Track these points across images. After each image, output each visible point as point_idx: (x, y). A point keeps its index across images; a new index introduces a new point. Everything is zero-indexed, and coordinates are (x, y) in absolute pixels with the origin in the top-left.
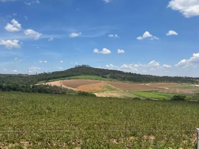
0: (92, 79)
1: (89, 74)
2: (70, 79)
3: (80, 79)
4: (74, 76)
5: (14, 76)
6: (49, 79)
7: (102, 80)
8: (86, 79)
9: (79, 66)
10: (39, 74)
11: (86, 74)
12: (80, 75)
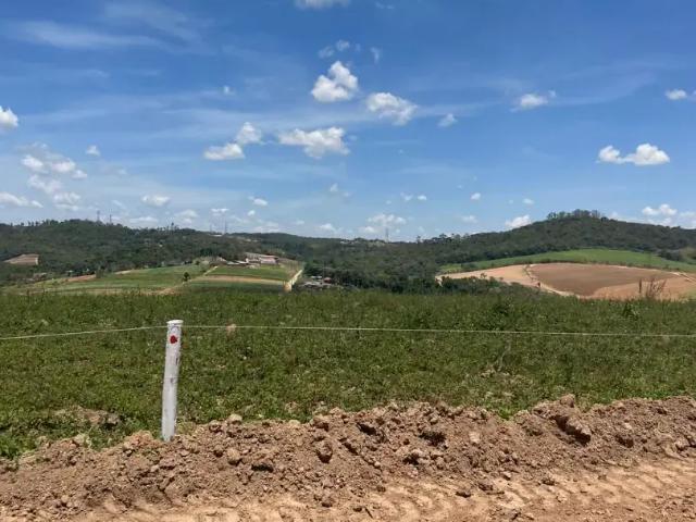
0: (630, 265)
1: (610, 246)
2: (548, 262)
3: (585, 262)
4: (555, 250)
5: (345, 246)
6: (473, 259)
7: (670, 270)
8: (607, 263)
9: (562, 214)
10: (426, 241)
11: (600, 244)
12: (577, 249)
